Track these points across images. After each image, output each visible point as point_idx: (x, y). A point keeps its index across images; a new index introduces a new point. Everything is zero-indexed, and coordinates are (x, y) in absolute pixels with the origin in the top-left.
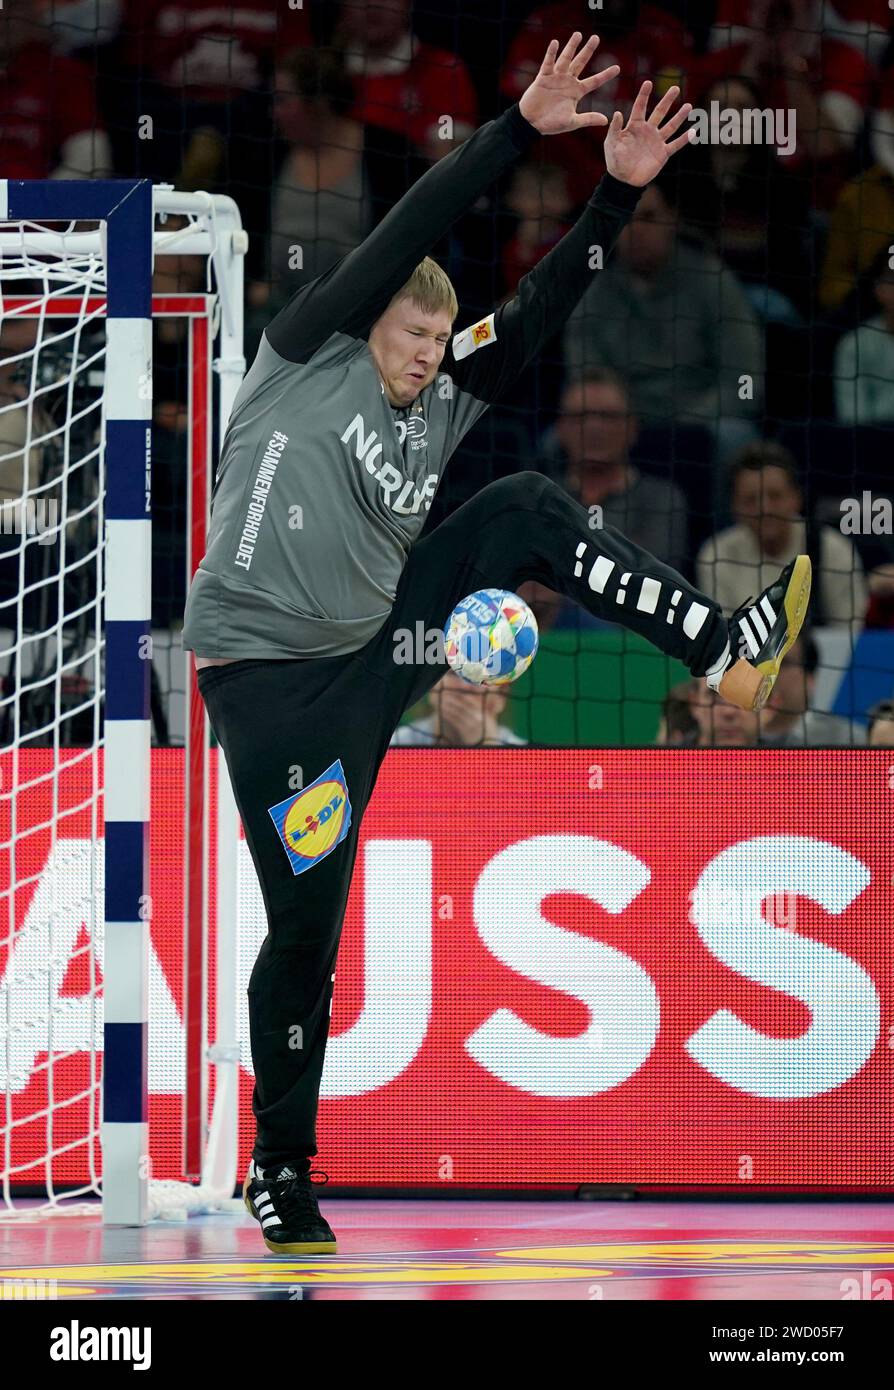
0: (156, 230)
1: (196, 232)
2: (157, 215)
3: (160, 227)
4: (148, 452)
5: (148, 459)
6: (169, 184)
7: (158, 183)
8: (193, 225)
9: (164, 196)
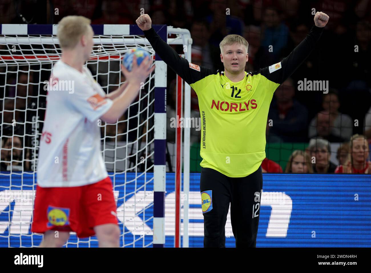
0: (168, 38)
1: (179, 39)
2: (169, 34)
3: (169, 37)
4: (166, 96)
5: (166, 97)
6: (172, 26)
7: (169, 26)
8: (178, 37)
9: (170, 29)
